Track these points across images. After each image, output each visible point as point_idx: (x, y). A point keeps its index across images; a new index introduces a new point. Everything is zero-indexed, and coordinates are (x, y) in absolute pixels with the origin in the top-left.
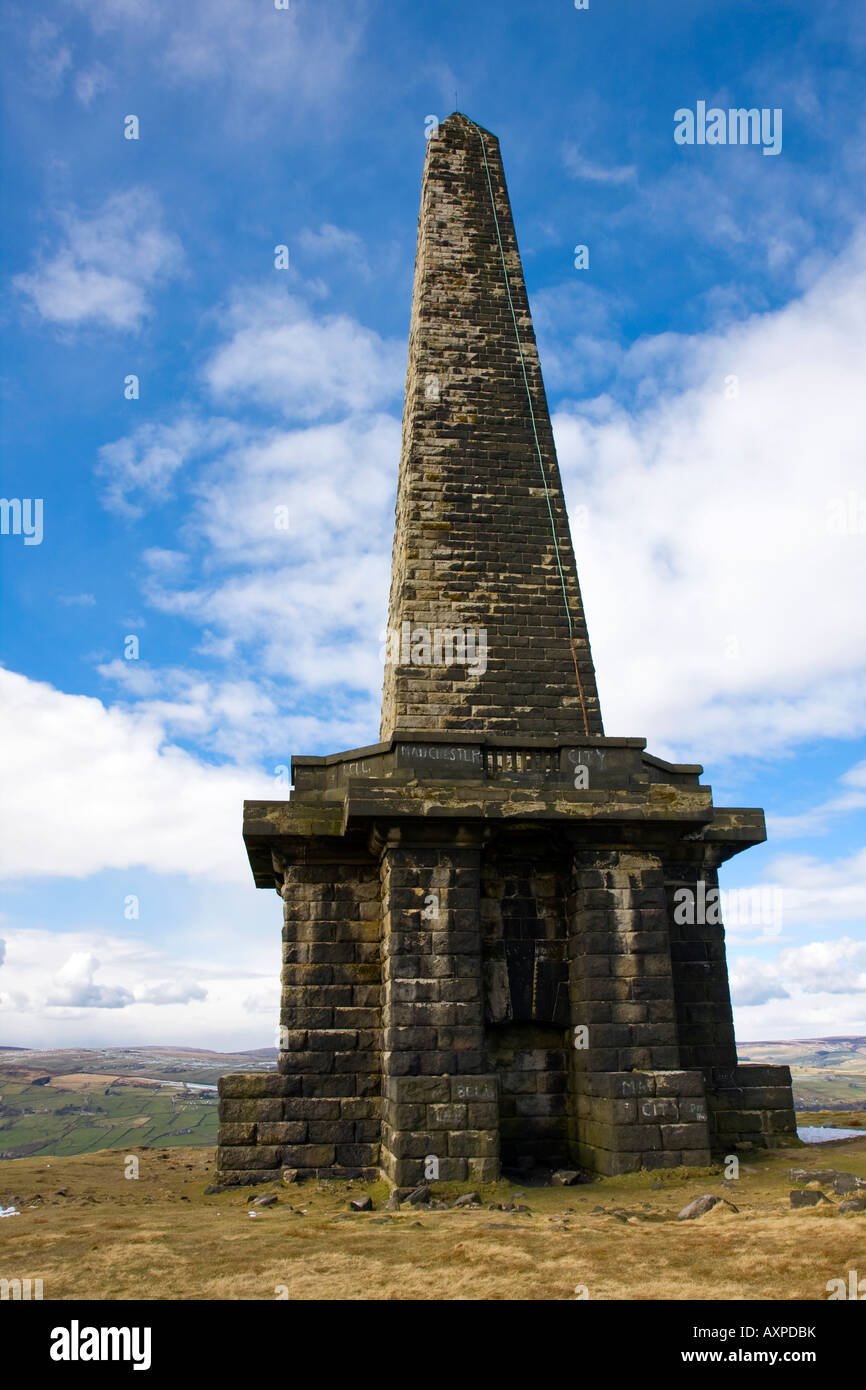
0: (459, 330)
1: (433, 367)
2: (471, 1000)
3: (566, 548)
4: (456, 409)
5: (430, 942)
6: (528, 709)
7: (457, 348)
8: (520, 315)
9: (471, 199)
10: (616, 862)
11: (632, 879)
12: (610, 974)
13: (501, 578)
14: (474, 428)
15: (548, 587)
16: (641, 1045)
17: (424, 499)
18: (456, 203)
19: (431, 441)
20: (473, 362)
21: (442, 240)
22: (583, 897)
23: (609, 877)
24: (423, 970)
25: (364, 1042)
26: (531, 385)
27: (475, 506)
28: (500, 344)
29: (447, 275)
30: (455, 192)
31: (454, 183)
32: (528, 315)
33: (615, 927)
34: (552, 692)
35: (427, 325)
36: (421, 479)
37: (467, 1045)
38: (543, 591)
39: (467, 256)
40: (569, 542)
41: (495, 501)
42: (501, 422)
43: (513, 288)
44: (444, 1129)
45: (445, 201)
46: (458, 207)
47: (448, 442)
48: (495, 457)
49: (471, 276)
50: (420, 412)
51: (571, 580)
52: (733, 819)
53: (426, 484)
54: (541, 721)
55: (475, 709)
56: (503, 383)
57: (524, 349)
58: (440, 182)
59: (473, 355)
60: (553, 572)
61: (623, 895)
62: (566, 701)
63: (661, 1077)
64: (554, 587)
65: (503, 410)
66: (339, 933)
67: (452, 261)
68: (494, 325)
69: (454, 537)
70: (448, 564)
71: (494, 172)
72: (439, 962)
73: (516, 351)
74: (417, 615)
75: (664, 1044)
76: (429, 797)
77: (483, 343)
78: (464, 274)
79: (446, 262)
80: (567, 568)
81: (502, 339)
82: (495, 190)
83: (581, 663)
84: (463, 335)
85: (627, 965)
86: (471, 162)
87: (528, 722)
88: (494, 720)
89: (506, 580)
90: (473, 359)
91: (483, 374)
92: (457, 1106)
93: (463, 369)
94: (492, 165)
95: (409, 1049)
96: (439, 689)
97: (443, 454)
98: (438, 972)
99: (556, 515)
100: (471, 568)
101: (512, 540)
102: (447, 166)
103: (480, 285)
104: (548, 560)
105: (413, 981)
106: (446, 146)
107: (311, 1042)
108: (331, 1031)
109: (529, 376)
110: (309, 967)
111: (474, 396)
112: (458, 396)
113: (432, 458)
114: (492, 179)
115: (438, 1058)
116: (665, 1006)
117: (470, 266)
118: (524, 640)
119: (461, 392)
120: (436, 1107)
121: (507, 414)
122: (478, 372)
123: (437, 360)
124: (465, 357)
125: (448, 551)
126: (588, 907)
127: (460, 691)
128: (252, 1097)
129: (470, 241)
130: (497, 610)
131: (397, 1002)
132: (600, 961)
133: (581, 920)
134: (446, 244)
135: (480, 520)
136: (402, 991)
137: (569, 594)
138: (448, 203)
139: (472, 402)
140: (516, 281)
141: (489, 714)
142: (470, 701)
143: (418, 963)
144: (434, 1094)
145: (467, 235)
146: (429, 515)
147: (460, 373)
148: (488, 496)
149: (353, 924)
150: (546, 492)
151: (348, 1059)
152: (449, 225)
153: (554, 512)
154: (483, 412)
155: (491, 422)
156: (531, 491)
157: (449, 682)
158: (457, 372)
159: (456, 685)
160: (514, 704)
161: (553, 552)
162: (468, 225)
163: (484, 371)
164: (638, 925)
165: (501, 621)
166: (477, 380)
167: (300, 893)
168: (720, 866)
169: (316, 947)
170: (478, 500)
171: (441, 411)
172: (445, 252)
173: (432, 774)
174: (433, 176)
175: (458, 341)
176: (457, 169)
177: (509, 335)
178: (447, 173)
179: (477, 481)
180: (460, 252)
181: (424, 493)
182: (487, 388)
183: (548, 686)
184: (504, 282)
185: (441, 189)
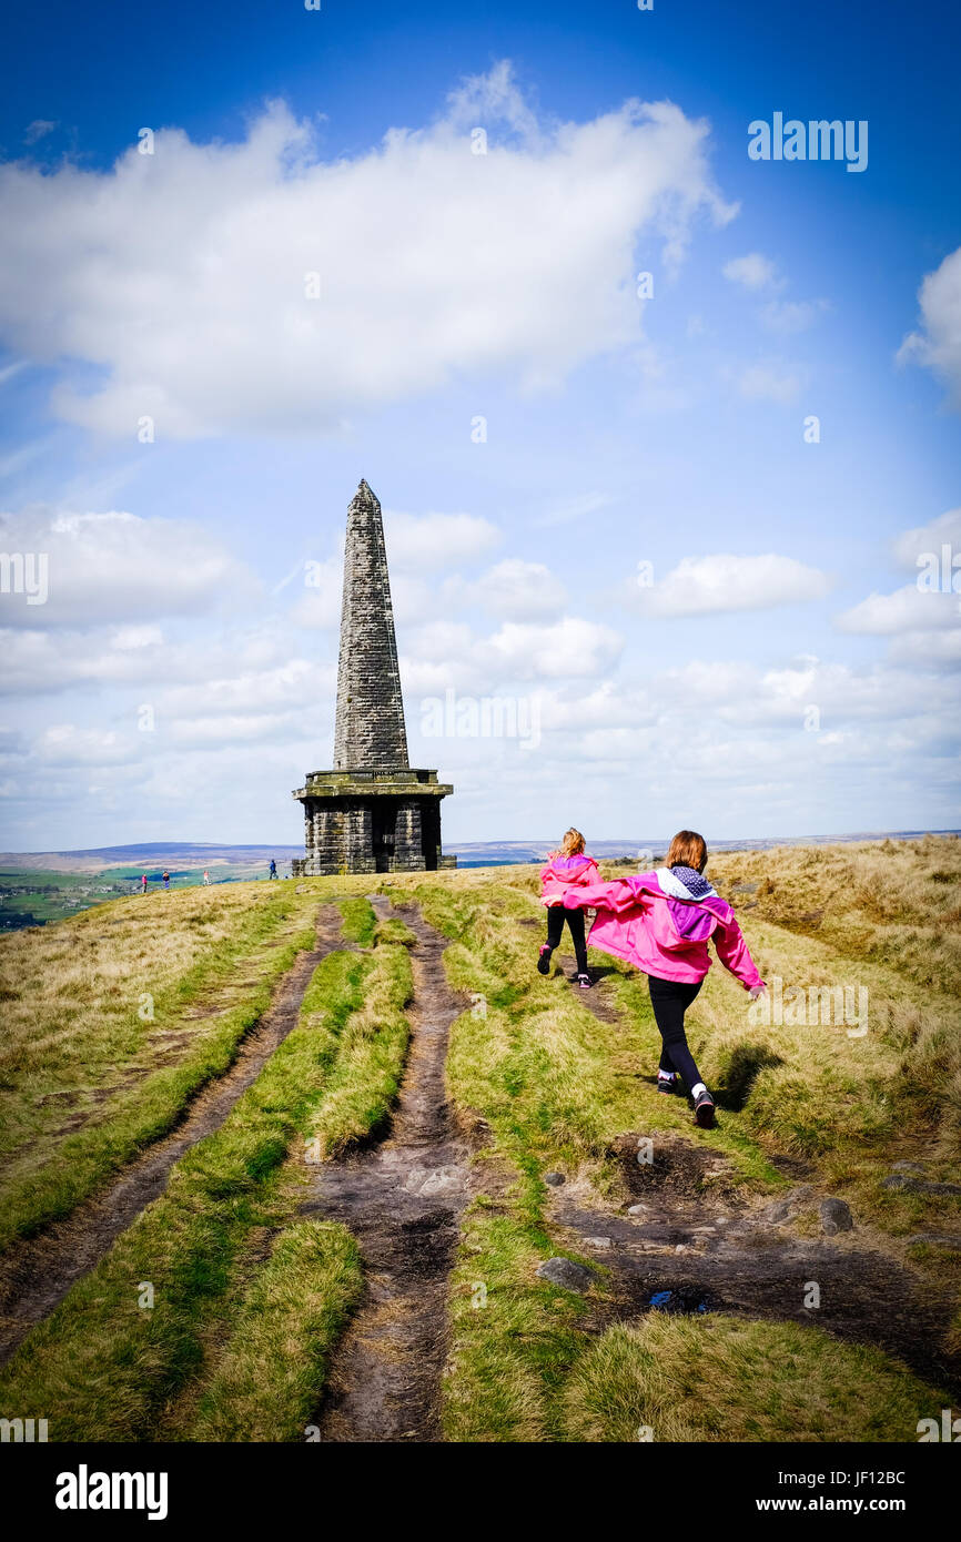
0: (364, 607)
1: (355, 625)
2: (370, 839)
3: (400, 696)
4: (363, 643)
5: (359, 825)
6: (385, 753)
7: (364, 615)
8: (387, 597)
9: (369, 539)
10: (408, 804)
11: (412, 809)
12: (405, 833)
13: (378, 708)
14: (370, 650)
15: (393, 710)
16: (412, 850)
17: (353, 680)
18: (363, 542)
19: (354, 656)
20: (369, 621)
21: (358, 563)
22: (398, 813)
23: (406, 808)
24: (357, 833)
26: (390, 629)
27: (370, 681)
28: (379, 612)
29: (360, 581)
30: (363, 536)
31: (362, 531)
32: (390, 597)
33: (407, 821)
34: (393, 748)
35: (353, 605)
36: (350, 672)
37: (368, 850)
38: (391, 712)
39: (367, 570)
40: (400, 694)
41: (376, 679)
42: (379, 647)
43: (384, 584)
44: (364, 869)
46: (364, 545)
47: (361, 656)
48: (377, 661)
49: (369, 580)
50: (351, 645)
51: (401, 707)
52: (444, 788)
53: (353, 674)
54: (389, 757)
55: (370, 754)
56: (380, 629)
57: (388, 613)
58: (357, 532)
60: (395, 705)
61: (409, 812)
62: (397, 750)
63: (415, 858)
64: (395, 710)
65: (380, 641)
66: (332, 822)
67: (362, 573)
68: (377, 603)
69: (363, 694)
70: (361, 704)
71: (378, 524)
72: (361, 831)
73: (385, 614)
75: (419, 850)
76: (358, 789)
77: (373, 612)
78: (367, 579)
79: (359, 574)
80: (399, 703)
81: (380, 609)
82: (379, 533)
83: (403, 737)
84: (366, 609)
85: (409, 830)
86: (369, 519)
88: (375, 757)
90: (370, 619)
91: (373, 626)
92: (367, 864)
93: (366, 624)
94: (378, 519)
95: (354, 852)
96: (359, 747)
97: (359, 662)
98: (360, 833)
99: (397, 683)
100: (369, 705)
101: (382, 694)
102: (359, 523)
103: (372, 584)
104: (393, 701)
105: (354, 835)
106: (360, 511)
107: (326, 850)
108: (331, 848)
109: (389, 625)
110: (324, 830)
111: (370, 636)
112: (364, 637)
113: (355, 663)
114: (378, 528)
115: (361, 853)
116: (419, 840)
117: (369, 576)
118: (384, 730)
119: (365, 635)
120: (362, 864)
121: (381, 643)
123: (357, 621)
124: (366, 619)
125: (361, 699)
126: (399, 815)
127: (365, 748)
129: (369, 562)
130: (376, 719)
131: (350, 840)
132: (402, 829)
133: (398, 818)
134: (359, 565)
135: (371, 687)
136: (351, 838)
137: (400, 713)
138: (360, 543)
139: (369, 639)
140: (385, 580)
141: (374, 755)
142: (368, 751)
144: (361, 862)
145: (367, 559)
146: (354, 686)
147: (365, 626)
148: (374, 677)
149: (336, 819)
150: (394, 675)
151: (336, 854)
152: (361, 554)
154: (373, 643)
155: (375, 647)
156: (389, 674)
157: (361, 745)
159: (364, 746)
160: (381, 752)
161: (395, 697)
162: (368, 553)
163: (373, 624)
164: (413, 820)
165: (377, 723)
166: (371, 629)
168: (440, 801)
170: (371, 679)
171: (359, 645)
172: (359, 569)
173: (358, 780)
174: (353, 529)
175: (365, 612)
176: (364, 523)
177: (383, 607)
178: (359, 526)
179: (371, 672)
180: (365, 568)
181: (353, 678)
182: (374, 632)
183: (392, 745)
184: (381, 581)
185: (358, 535)
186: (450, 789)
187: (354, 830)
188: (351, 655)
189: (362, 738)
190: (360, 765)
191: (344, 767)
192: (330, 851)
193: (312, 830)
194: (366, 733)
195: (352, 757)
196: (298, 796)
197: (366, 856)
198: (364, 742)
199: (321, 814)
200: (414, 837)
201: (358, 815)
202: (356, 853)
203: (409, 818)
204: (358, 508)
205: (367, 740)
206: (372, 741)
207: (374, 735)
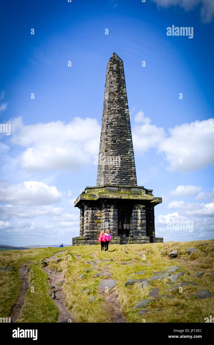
0: (114, 106)
1: (110, 114)
2: (116, 226)
3: (132, 150)
4: (113, 123)
5: (110, 217)
6: (125, 179)
7: (114, 110)
8: (126, 103)
9: (117, 76)
10: (138, 206)
11: (141, 209)
12: (137, 223)
13: (121, 156)
14: (117, 127)
15: (129, 158)
16: (141, 233)
17: (108, 141)
18: (114, 77)
19: (109, 129)
20: (117, 113)
22: (133, 211)
23: (137, 208)
24: (109, 221)
25: (98, 232)
26: (127, 118)
27: (117, 142)
29: (113, 94)
30: (114, 74)
31: (114, 72)
32: (127, 103)
33: (138, 216)
34: (129, 177)
35: (109, 105)
36: (107, 137)
37: (115, 232)
38: (128, 158)
39: (116, 89)
42: (122, 126)
43: (125, 97)
44: (113, 243)
45: (112, 76)
46: (115, 78)
47: (112, 129)
48: (121, 132)
49: (117, 94)
50: (108, 123)
51: (133, 156)
52: (157, 199)
54: (127, 182)
55: (116, 179)
56: (122, 117)
57: (127, 110)
58: (112, 72)
59: (117, 111)
60: (130, 155)
61: (139, 211)
62: (131, 178)
63: (144, 237)
64: (130, 158)
66: (94, 216)
68: (121, 105)
69: (113, 148)
70: (112, 153)
71: (122, 70)
72: (111, 220)
73: (125, 110)
75: (144, 233)
76: (111, 195)
77: (119, 109)
78: (116, 94)
80: (132, 154)
81: (122, 108)
82: (122, 74)
83: (134, 172)
85: (139, 221)
86: (118, 67)
87: (125, 182)
88: (119, 181)
89: (122, 156)
91: (119, 116)
92: (115, 240)
93: (115, 114)
94: (121, 68)
96: (110, 176)
97: (111, 132)
98: (111, 222)
99: (131, 144)
100: (116, 154)
101: (123, 149)
102: (113, 68)
103: (119, 96)
104: (129, 153)
105: (108, 223)
107: (90, 232)
108: (93, 230)
109: (127, 116)
110: (90, 220)
111: (117, 120)
112: (114, 120)
113: (109, 132)
116: (145, 227)
117: (117, 92)
118: (124, 167)
121: (123, 124)
123: (111, 112)
124: (115, 112)
125: (112, 151)
128: (81, 240)
129: (117, 86)
132: (135, 221)
133: (133, 214)
134: (112, 87)
135: (118, 145)
137: (132, 159)
140: (125, 95)
142: (115, 178)
145: (116, 84)
146: (109, 144)
148: (119, 140)
149: (97, 214)
150: (129, 140)
151: (96, 235)
152: (113, 82)
154: (118, 123)
155: (120, 125)
156: (127, 139)
159: (113, 175)
160: (122, 178)
161: (130, 151)
162: (117, 82)
163: (119, 115)
164: (141, 215)
168: (154, 206)
169: (91, 218)
170: (118, 141)
171: (111, 123)
172: (112, 89)
173: (111, 191)
174: (110, 70)
175: (114, 108)
177: (124, 107)
178: (113, 70)
179: (117, 137)
180: (115, 89)
181: (108, 139)
182: (119, 119)
183: (128, 175)
184: (123, 95)
185: (112, 73)
186: (159, 201)
187: (107, 220)
188: (107, 128)
189: (112, 171)
191: (102, 184)
192: (93, 233)
193: (83, 221)
194: (114, 168)
195: (106, 179)
197: (114, 235)
198: (113, 173)
199: (88, 211)
200: (142, 225)
201: (110, 211)
203: (139, 214)
204: (112, 62)
205: (115, 172)
206: (118, 173)
207: (119, 170)
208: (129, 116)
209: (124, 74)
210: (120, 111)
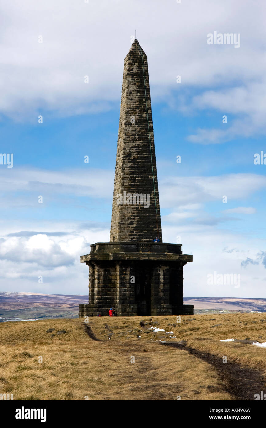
0: (134, 129)
1: (128, 141)
2: (133, 292)
3: (157, 192)
4: (133, 154)
5: (126, 281)
6: (146, 231)
7: (134, 135)
8: (150, 123)
9: (139, 82)
10: (161, 267)
11: (164, 271)
12: (158, 288)
14: (137, 159)
16: (163, 300)
17: (125, 180)
19: (127, 163)
20: (137, 139)
21: (131, 98)
22: (154, 274)
23: (159, 270)
25: (112, 298)
26: (151, 145)
27: (137, 181)
28: (144, 133)
29: (132, 111)
30: (134, 80)
31: (134, 76)
32: (152, 123)
33: (160, 279)
35: (126, 128)
36: (124, 174)
37: (133, 299)
38: (151, 203)
39: (137, 103)
40: (157, 190)
41: (141, 180)
42: (144, 157)
43: (149, 114)
44: (129, 312)
45: (132, 83)
46: (135, 85)
47: (131, 164)
48: (142, 167)
49: (138, 110)
50: (124, 155)
51: (157, 200)
52: (186, 257)
53: (125, 176)
54: (149, 234)
55: (135, 231)
56: (144, 145)
57: (150, 134)
58: (130, 76)
59: (138, 137)
60: (153, 198)
61: (162, 273)
62: (154, 230)
63: (165, 305)
64: (153, 202)
65: (144, 154)
66: (108, 278)
67: (133, 106)
68: (143, 127)
69: (132, 190)
71: (145, 71)
73: (148, 135)
74: (123, 210)
75: (167, 300)
76: (127, 256)
77: (140, 133)
78: (136, 110)
79: (132, 106)
80: (157, 197)
81: (145, 131)
82: (146, 78)
83: (158, 220)
84: (135, 131)
85: (161, 286)
86: (139, 67)
87: (146, 234)
88: (139, 234)
90: (138, 138)
91: (140, 143)
92: (131, 309)
93: (135, 141)
94: (145, 68)
95: (122, 300)
96: (128, 227)
97: (129, 167)
98: (127, 287)
101: (145, 190)
103: (140, 113)
104: (152, 195)
105: (123, 288)
106: (133, 62)
107: (102, 298)
108: (106, 296)
109: (151, 143)
110: (102, 284)
111: (137, 150)
113: (127, 168)
114: (145, 73)
115: (127, 301)
116: (168, 293)
117: (137, 107)
118: (146, 215)
119: (134, 149)
120: (128, 309)
121: (145, 155)
122: (138, 142)
123: (129, 139)
124: (135, 138)
126: (155, 276)
127: (132, 227)
128: (92, 308)
129: (138, 98)
130: (140, 208)
131: (120, 292)
132: (156, 285)
133: (154, 278)
134: (132, 100)
135: (138, 185)
136: (121, 290)
137: (157, 203)
138: (133, 84)
139: (137, 152)
140: (149, 111)
141: (138, 233)
142: (134, 230)
143: (124, 285)
144: (127, 307)
145: (137, 95)
146: (126, 184)
147: (134, 143)
148: (140, 178)
149: (110, 276)
150: (153, 177)
151: (109, 301)
152: (133, 92)
153: (155, 182)
154: (139, 154)
155: (141, 157)
156: (150, 177)
157: (130, 225)
158: (133, 142)
160: (143, 230)
161: (154, 193)
162: (138, 92)
163: (140, 142)
164: (164, 279)
165: (141, 211)
166: (138, 145)
167: (100, 270)
168: (184, 265)
169: (103, 281)
170: (138, 180)
171: (129, 155)
172: (131, 102)
173: (127, 250)
174: (128, 74)
175: (134, 133)
176: (135, 71)
177: (147, 130)
178: (132, 73)
179: (137, 175)
180: (135, 102)
181: (125, 178)
182: (141, 147)
183: (151, 226)
184: (146, 112)
185: (131, 79)
186: (189, 259)
188: (124, 162)
189: (130, 221)
190: (128, 239)
191: (117, 241)
192: (105, 299)
194: (133, 217)
195: (123, 233)
196: (84, 259)
197: (130, 303)
198: (131, 223)
201: (125, 274)
202: (123, 301)
203: (162, 277)
204: (132, 60)
205: (134, 222)
206: (137, 223)
207: (139, 219)
208: (154, 143)
209: (148, 78)
210: (141, 137)
